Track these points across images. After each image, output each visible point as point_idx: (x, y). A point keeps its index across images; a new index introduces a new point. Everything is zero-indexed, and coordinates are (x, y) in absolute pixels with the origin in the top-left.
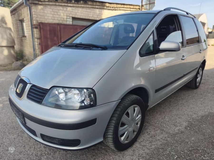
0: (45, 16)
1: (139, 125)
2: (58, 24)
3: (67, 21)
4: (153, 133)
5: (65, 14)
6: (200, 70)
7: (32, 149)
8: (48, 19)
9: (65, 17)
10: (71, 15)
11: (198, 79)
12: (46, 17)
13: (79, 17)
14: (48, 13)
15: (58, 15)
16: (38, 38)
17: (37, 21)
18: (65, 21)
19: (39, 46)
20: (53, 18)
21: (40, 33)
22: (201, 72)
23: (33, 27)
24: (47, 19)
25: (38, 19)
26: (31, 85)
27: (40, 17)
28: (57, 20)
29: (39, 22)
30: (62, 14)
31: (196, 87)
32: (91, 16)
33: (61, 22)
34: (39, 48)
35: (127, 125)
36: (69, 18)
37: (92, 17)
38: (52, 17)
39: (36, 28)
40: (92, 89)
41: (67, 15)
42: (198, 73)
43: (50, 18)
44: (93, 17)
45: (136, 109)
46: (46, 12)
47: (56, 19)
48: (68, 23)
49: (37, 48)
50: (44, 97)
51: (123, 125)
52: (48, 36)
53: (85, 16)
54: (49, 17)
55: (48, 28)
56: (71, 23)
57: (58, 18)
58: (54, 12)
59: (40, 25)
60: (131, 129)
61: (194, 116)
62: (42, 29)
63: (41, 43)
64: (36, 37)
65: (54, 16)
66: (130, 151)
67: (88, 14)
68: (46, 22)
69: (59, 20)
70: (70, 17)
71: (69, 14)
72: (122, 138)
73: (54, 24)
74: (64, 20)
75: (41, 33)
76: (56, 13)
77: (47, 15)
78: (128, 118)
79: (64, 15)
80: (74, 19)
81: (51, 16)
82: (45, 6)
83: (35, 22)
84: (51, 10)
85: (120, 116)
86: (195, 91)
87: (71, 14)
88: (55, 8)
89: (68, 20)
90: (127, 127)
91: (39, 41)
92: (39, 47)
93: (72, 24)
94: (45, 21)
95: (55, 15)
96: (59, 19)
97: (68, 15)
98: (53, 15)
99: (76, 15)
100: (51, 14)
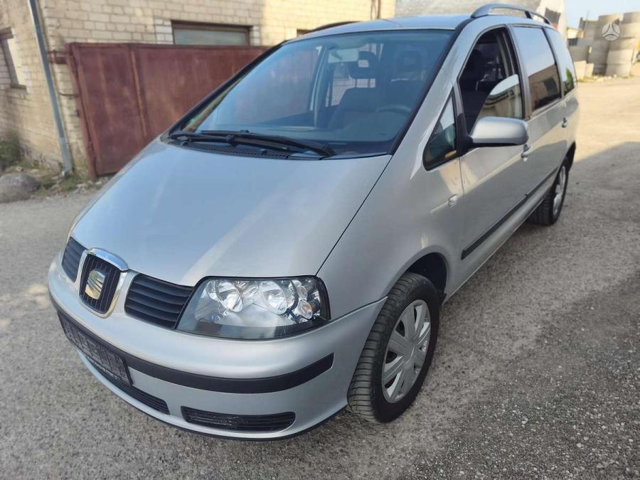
0: (83, 21)
1: (424, 350)
2: (131, 47)
3: (155, 33)
4: (457, 363)
5: (149, 12)
6: (561, 174)
7: (145, 444)
8: (95, 30)
9: (150, 21)
10: (167, 15)
11: (557, 199)
12: (89, 25)
13: (193, 18)
14: (93, 12)
15: (124, 14)
16: (69, 96)
17: (61, 38)
18: (151, 33)
19: (77, 119)
20: (111, 27)
21: (74, 80)
22: (564, 176)
23: (50, 59)
24: (91, 31)
25: (64, 33)
26: (134, 275)
27: (68, 23)
28: (126, 31)
29: (69, 41)
30: (139, 12)
31: (552, 220)
32: (231, 12)
33: (138, 38)
34: (75, 127)
35: (401, 354)
36: (163, 25)
37: (231, 16)
38: (106, 23)
39: (61, 62)
40: (315, 277)
41: (156, 14)
42: (557, 182)
43: (101, 26)
44: (235, 15)
45: (419, 309)
46: (86, 7)
47: (121, 28)
48: (160, 40)
49: (70, 127)
50: (182, 308)
51: (392, 356)
52: (103, 86)
53: (212, 15)
54: (97, 24)
55: (100, 61)
56: (169, 40)
57: (126, 24)
58: (113, 6)
59: (71, 54)
60: (408, 364)
61: (556, 305)
62: (82, 64)
63: (80, 109)
64: (65, 90)
65: (114, 19)
66: (407, 420)
67: (220, 8)
68: (90, 41)
69: (132, 33)
70: (165, 19)
71: (162, 10)
72: (390, 391)
73: (119, 46)
74: (147, 32)
75: (77, 77)
76: (118, 10)
77: (93, 17)
78: (402, 337)
79: (144, 15)
80: (177, 24)
81: (105, 18)
83: (53, 44)
85: (386, 337)
86: (549, 230)
87: (167, 9)
89: (159, 29)
90: (400, 361)
91: (73, 104)
92: (77, 124)
93: (172, 43)
94: (86, 39)
95: (116, 14)
96: (132, 28)
97: (158, 13)
98: (110, 14)
99: (183, 11)
100: (104, 13)
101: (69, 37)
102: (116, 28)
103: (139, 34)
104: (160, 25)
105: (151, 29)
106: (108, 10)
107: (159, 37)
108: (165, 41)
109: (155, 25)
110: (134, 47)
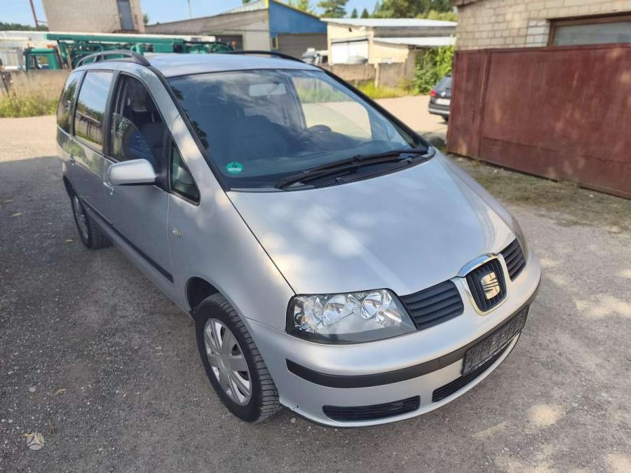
0: (475, 32)
5: (525, 15)
8: (481, 38)
9: (524, 24)
10: (543, 14)
12: (477, 35)
13: (573, 12)
14: (483, 24)
20: (492, 34)
28: (502, 37)
36: (536, 26)
41: (531, 16)
46: (479, 20)
48: (529, 42)
55: (466, 64)
56: (542, 41)
57: (503, 30)
58: (498, 15)
65: (497, 26)
69: (505, 38)
70: (541, 19)
71: (539, 11)
73: (480, 51)
76: (500, 19)
80: (556, 22)
81: (489, 27)
84: (491, 12)
87: (544, 8)
88: (501, 4)
89: (531, 31)
95: (498, 23)
96: (506, 34)
97: (534, 15)
98: (493, 23)
99: (563, 7)
100: (489, 23)
101: (463, 46)
102: (495, 35)
103: (511, 39)
104: (533, 27)
105: (523, 32)
106: (493, 19)
107: (530, 39)
108: (534, 43)
109: (527, 28)
110: (489, 52)
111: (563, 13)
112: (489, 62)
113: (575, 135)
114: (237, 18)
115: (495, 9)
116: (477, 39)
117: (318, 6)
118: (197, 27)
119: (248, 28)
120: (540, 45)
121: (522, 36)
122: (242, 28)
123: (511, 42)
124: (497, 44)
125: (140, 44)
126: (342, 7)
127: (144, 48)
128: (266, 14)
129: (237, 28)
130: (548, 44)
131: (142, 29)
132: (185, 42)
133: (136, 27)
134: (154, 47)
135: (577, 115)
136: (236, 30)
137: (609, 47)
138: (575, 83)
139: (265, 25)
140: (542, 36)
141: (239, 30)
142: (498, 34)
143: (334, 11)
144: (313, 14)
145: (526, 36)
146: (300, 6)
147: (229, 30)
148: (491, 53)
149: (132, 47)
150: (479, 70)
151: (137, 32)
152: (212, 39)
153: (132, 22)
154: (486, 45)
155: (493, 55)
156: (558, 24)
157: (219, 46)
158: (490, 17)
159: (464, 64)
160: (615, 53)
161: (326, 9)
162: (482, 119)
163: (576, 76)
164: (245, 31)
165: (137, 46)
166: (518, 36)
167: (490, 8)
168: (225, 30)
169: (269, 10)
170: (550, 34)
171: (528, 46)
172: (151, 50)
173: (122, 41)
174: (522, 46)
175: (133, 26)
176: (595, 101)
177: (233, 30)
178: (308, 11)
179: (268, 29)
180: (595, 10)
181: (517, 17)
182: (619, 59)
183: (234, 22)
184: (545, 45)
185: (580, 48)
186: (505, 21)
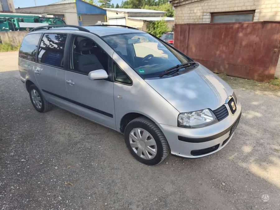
5: (202, 11)
8: (185, 19)
10: (209, 11)
12: (183, 18)
13: (220, 10)
14: (185, 14)
20: (189, 18)
28: (193, 19)
46: (184, 12)
58: (191, 10)
65: (191, 15)
67: (236, 3)
69: (195, 19)
70: (207, 13)
71: (207, 9)
73: (185, 24)
76: (192, 12)
81: (188, 15)
82: (184, 6)
84: (188, 9)
87: (209, 9)
88: (192, 6)
89: (204, 17)
95: (191, 13)
96: (195, 18)
97: (205, 11)
99: (216, 8)
100: (188, 13)
101: (178, 22)
102: (190, 18)
103: (197, 20)
104: (205, 15)
105: (201, 17)
106: (189, 12)
107: (204, 20)
108: (205, 21)
109: (203, 15)
110: (189, 25)
111: (216, 11)
112: (189, 29)
113: (224, 56)
114: (61, 7)
115: (190, 8)
116: (183, 20)
117: (98, 2)
118: (41, 10)
119: (66, 11)
120: (208, 22)
121: (201, 19)
122: (64, 11)
123: (197, 21)
124: (191, 21)
125: (17, 18)
126: (109, 2)
127: (18, 20)
128: (74, 5)
129: (61, 11)
130: (211, 22)
131: (14, 11)
132: (40, 17)
133: (11, 10)
134: (24, 20)
135: (224, 48)
136: (61, 12)
137: (234, 24)
138: (223, 36)
139: (75, 10)
140: (209, 19)
141: (62, 12)
142: (192, 18)
143: (105, 4)
144: (96, 5)
145: (203, 19)
146: (90, 2)
147: (57, 12)
148: (190, 25)
149: (12, 20)
150: (185, 32)
151: (12, 12)
152: (52, 16)
153: (9, 7)
154: (187, 22)
155: (191, 26)
156: (214, 14)
157: (57, 19)
158: (188, 11)
159: (179, 29)
160: (237, 26)
161: (102, 4)
162: (188, 51)
163: (223, 34)
164: (65, 12)
165: (15, 19)
166: (200, 19)
167: (188, 8)
168: (55, 12)
169: (76, 3)
170: (211, 18)
171: (203, 23)
172: (22, 21)
173: (7, 17)
174: (201, 23)
175: (9, 9)
176: (230, 44)
177: (59, 12)
178: (94, 4)
179: (76, 12)
180: (227, 10)
181: (198, 11)
182: (238, 28)
183: (60, 8)
184: (210, 22)
185: (224, 24)
186: (194, 13)
